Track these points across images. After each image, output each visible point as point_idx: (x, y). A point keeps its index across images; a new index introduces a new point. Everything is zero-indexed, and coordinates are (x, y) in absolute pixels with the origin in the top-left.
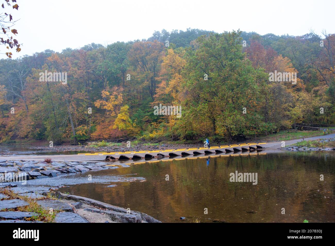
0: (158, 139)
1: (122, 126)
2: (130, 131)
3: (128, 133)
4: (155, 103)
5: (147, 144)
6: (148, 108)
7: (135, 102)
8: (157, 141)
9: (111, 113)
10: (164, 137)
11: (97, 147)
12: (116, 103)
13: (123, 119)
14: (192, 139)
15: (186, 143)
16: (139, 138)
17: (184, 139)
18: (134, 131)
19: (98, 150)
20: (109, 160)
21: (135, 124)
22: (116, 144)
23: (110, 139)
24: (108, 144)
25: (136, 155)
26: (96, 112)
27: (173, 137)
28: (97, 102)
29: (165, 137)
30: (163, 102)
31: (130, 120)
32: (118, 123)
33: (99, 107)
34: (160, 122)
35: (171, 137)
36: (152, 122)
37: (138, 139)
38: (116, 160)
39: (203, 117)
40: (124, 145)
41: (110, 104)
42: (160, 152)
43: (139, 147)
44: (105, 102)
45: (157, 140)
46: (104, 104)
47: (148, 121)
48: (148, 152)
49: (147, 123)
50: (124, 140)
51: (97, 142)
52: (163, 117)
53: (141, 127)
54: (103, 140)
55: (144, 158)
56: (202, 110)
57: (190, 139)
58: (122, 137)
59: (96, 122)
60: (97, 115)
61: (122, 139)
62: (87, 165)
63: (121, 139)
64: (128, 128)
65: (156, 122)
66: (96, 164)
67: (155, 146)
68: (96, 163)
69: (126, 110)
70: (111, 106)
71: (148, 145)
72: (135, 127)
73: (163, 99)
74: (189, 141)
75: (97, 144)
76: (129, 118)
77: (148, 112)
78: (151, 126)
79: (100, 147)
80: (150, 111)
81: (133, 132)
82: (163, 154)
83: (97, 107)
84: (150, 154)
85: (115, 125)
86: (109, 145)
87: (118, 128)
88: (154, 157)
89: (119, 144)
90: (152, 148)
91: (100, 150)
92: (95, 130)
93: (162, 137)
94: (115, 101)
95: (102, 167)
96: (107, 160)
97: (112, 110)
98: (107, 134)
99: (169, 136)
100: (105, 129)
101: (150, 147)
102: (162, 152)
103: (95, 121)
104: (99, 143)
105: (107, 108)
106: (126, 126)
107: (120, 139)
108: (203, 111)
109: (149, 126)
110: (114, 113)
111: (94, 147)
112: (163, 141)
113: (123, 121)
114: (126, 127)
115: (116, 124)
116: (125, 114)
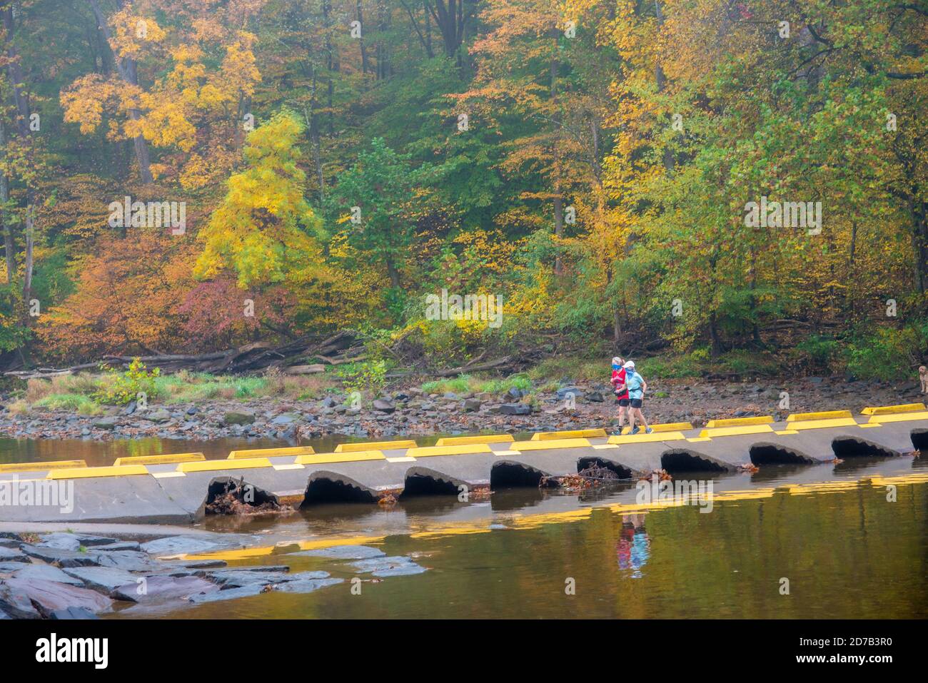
0: (518, 345)
1: (261, 261)
2: (314, 289)
3: (304, 303)
4: (484, 92)
5: (448, 385)
6: (429, 135)
7: (330, 91)
8: (505, 359)
9: (180, 166)
10: (553, 331)
11: (95, 408)
12: (214, 95)
13: (264, 210)
14: (753, 346)
15: (713, 369)
16: (381, 341)
17: (698, 344)
18: (338, 294)
19: (106, 428)
20: (227, 512)
21: (345, 246)
22: (226, 384)
23: (169, 351)
24: (165, 383)
25: (424, 474)
26: (65, 167)
27: (623, 329)
28: (76, 90)
29: (568, 329)
30: (534, 87)
31: (309, 215)
32: (229, 235)
33: (91, 128)
34: (518, 231)
35: (608, 332)
36: (457, 232)
37: (368, 345)
38: (283, 511)
39: (855, 188)
40: (282, 391)
41: (173, 105)
42: (596, 447)
43: (398, 405)
44: (131, 89)
45: (506, 350)
46: (130, 104)
47: (435, 225)
48: (513, 450)
49: (426, 239)
50: (274, 357)
51: (87, 374)
52: (538, 195)
53: (390, 263)
54: (136, 359)
55: (487, 492)
56: (851, 137)
57: (739, 346)
58: (257, 336)
59: (68, 232)
60: (80, 182)
61: (257, 345)
62: (88, 563)
63: (254, 351)
64: (299, 275)
65: (488, 226)
66: (144, 546)
67: (509, 397)
68: (142, 539)
69: (283, 144)
70: (181, 117)
71: (457, 390)
72: (348, 265)
73: (534, 67)
74: (735, 360)
75: (94, 389)
76: (303, 203)
77: (433, 157)
78: (462, 260)
79: (113, 408)
80: (444, 151)
81: (329, 300)
82: (617, 460)
83: (78, 124)
84: (527, 462)
85: (208, 251)
86: (179, 391)
87: (230, 273)
88: (553, 485)
89: (251, 383)
90: (495, 412)
91: (118, 429)
92: (66, 288)
93: (543, 331)
94: (203, 81)
95: (211, 579)
96: (214, 513)
97: (186, 145)
98: (149, 312)
99: (589, 323)
100: (134, 283)
101: (477, 408)
102: (610, 447)
103: (62, 227)
104: (104, 376)
105: (148, 134)
106: (285, 259)
107: (241, 350)
108: (857, 144)
109: (445, 257)
110: (195, 165)
111: (73, 406)
112: (548, 362)
113: (264, 219)
114: (288, 264)
115: (212, 241)
116: (280, 172)
